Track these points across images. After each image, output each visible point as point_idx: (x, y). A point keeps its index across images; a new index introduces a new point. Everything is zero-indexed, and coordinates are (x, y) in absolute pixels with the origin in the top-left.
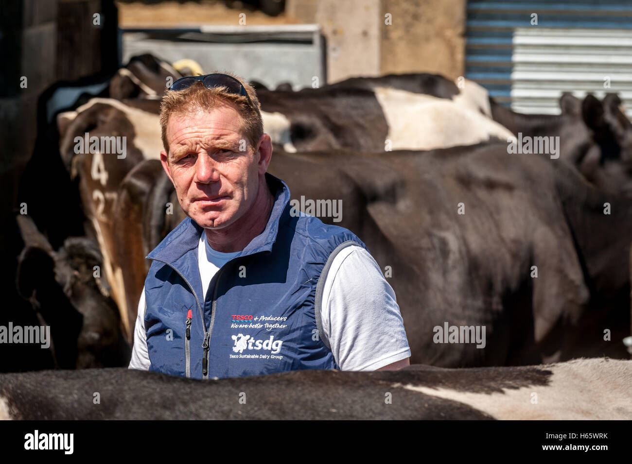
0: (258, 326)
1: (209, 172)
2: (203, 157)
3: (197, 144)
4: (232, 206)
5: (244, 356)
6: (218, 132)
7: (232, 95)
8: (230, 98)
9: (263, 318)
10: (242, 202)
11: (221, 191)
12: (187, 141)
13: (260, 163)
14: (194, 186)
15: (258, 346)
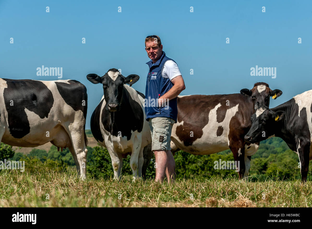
0: (154, 74)
1: (152, 50)
5: (152, 79)
9: (155, 73)
12: (149, 46)
13: (161, 49)
14: (150, 53)
15: (154, 77)
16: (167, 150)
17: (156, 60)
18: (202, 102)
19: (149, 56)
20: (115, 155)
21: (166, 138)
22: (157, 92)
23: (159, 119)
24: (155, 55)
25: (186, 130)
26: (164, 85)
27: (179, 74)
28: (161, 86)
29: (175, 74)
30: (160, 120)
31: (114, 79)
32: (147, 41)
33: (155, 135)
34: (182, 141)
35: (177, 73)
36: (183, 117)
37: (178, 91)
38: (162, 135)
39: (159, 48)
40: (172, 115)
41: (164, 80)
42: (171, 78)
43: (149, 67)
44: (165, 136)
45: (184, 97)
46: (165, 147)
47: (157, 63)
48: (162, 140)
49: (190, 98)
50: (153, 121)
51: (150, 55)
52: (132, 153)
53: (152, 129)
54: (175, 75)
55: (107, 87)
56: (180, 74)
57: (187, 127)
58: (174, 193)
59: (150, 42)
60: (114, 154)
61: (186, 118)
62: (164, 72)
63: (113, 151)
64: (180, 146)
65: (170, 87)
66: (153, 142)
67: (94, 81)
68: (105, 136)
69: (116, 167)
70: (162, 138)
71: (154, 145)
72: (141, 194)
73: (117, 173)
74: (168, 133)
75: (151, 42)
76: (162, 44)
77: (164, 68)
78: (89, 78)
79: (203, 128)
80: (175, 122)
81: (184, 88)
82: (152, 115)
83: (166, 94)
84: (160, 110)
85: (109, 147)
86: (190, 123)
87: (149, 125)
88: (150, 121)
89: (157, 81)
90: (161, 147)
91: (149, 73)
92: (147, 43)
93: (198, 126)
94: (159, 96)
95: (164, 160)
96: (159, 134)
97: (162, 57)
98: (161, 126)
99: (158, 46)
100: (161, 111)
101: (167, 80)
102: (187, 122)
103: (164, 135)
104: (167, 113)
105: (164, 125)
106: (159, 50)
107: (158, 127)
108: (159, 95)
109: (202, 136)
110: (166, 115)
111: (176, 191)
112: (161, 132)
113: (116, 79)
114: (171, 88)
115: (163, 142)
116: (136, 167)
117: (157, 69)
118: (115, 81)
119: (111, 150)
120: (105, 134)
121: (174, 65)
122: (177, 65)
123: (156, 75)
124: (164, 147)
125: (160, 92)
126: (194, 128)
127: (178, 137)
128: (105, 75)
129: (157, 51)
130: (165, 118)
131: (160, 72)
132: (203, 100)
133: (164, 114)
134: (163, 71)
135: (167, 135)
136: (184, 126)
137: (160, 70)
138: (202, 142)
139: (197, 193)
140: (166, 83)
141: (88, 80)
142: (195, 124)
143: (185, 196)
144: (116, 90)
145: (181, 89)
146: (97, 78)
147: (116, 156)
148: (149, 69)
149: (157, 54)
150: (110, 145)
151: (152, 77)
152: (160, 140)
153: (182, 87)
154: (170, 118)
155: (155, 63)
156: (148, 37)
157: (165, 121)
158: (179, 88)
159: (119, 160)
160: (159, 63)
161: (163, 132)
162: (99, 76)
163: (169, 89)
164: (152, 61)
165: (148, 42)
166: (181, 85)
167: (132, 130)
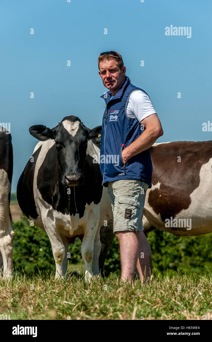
0: (114, 113)
1: (109, 75)
2: (107, 72)
3: (106, 68)
4: (115, 84)
5: (111, 120)
6: (111, 66)
7: (115, 56)
8: (114, 57)
9: (115, 111)
10: (118, 83)
11: (112, 80)
12: (104, 68)
13: (123, 73)
14: (106, 79)
15: (114, 118)
16: (137, 230)
17: (116, 90)
18: (189, 152)
19: (104, 83)
20: (58, 239)
21: (136, 212)
22: (119, 140)
23: (124, 182)
24: (114, 81)
25: (164, 197)
26: (130, 129)
27: (152, 111)
28: (125, 132)
29: (146, 111)
30: (125, 184)
31: (74, 134)
32: (100, 60)
33: (119, 208)
34: (158, 214)
35: (149, 109)
36: (159, 176)
37: (152, 138)
38: (129, 208)
39: (120, 70)
40: (143, 176)
41: (130, 122)
42: (140, 119)
43: (106, 103)
44: (134, 209)
45: (160, 145)
46: (135, 226)
47: (118, 95)
48: (128, 215)
49: (169, 147)
50: (114, 185)
51: (106, 83)
52: (84, 236)
53: (113, 198)
54: (146, 113)
55: (63, 147)
56: (154, 112)
57: (165, 191)
58: (155, 303)
59: (105, 61)
60: (57, 237)
61: (164, 178)
62: (129, 110)
63: (54, 233)
64: (154, 222)
65: (139, 132)
66: (115, 220)
67: (41, 136)
68: (42, 209)
69: (59, 257)
70: (129, 213)
71: (117, 223)
72: (104, 306)
73: (60, 267)
74: (138, 205)
75: (107, 61)
76: (124, 66)
77: (129, 103)
78: (34, 133)
79: (191, 193)
80: (148, 186)
81: (161, 133)
82: (113, 177)
83: (133, 143)
84: (125, 169)
85: (48, 227)
86: (171, 185)
87: (109, 192)
88: (109, 186)
89: (119, 123)
90: (128, 226)
91: (106, 112)
92: (101, 63)
93: (182, 191)
94: (123, 147)
95: (133, 246)
96: (124, 206)
97: (124, 86)
98: (127, 194)
99: (118, 68)
100: (127, 171)
101: (135, 122)
102: (166, 184)
103: (132, 207)
104: (136, 174)
105: (132, 191)
106: (120, 74)
107: (123, 194)
108: (123, 145)
109: (190, 206)
110: (134, 176)
111: (158, 299)
112: (128, 202)
113: (75, 134)
114: (140, 134)
115: (130, 219)
116: (90, 258)
117: (119, 105)
118: (75, 136)
119: (52, 231)
120: (43, 207)
121: (145, 98)
122: (148, 98)
123: (117, 115)
124: (133, 227)
125: (124, 141)
126: (178, 193)
127: (152, 208)
128: (59, 127)
129: (117, 76)
130: (133, 181)
131: (123, 109)
132: (190, 149)
133: (130, 174)
134: (127, 108)
135: (137, 207)
136: (161, 190)
137: (123, 106)
138: (189, 216)
139: (191, 302)
140: (132, 127)
141: (32, 136)
142: (179, 188)
143: (171, 307)
144: (77, 151)
145: (156, 135)
146: (46, 131)
147: (59, 241)
148: (105, 106)
149: (116, 81)
150: (51, 223)
151: (111, 117)
152: (125, 215)
153: (158, 133)
154: (141, 180)
155: (114, 95)
156: (102, 54)
157: (133, 185)
158: (153, 133)
159: (64, 246)
160: (121, 95)
161: (131, 203)
162: (48, 128)
163: (137, 136)
164: (110, 93)
165: (103, 61)
166: (157, 129)
167: (87, 204)
